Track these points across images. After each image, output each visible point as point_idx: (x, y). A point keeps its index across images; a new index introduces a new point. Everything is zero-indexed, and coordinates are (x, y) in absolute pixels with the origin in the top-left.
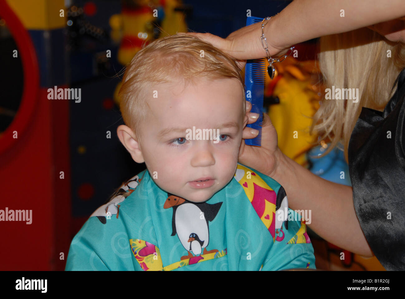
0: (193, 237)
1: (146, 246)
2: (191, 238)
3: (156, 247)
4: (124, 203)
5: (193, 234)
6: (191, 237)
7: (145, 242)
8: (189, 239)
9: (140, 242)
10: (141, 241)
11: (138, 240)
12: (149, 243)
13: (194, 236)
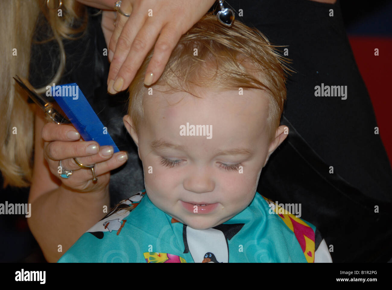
0: (208, 257)
1: (168, 259)
2: (206, 259)
3: (180, 258)
4: (129, 217)
5: (208, 254)
6: (206, 257)
7: (166, 254)
8: (204, 260)
9: (159, 256)
10: (161, 254)
11: (158, 254)
12: (172, 255)
13: (211, 256)
